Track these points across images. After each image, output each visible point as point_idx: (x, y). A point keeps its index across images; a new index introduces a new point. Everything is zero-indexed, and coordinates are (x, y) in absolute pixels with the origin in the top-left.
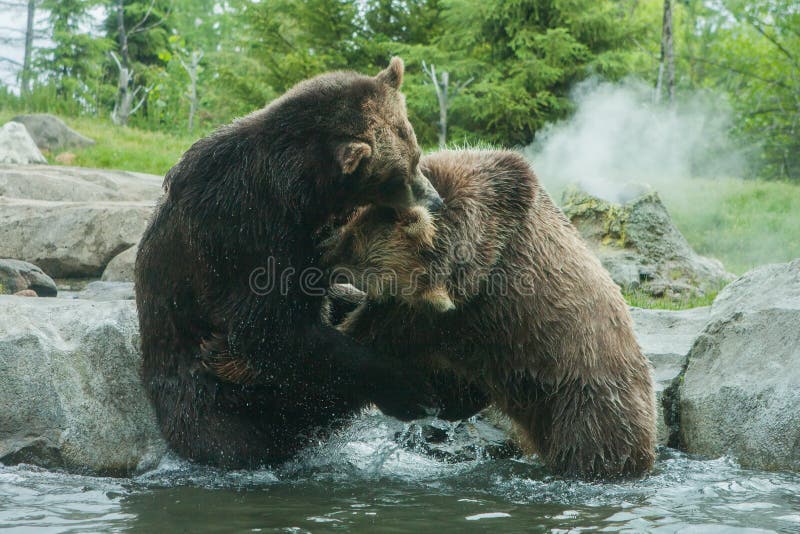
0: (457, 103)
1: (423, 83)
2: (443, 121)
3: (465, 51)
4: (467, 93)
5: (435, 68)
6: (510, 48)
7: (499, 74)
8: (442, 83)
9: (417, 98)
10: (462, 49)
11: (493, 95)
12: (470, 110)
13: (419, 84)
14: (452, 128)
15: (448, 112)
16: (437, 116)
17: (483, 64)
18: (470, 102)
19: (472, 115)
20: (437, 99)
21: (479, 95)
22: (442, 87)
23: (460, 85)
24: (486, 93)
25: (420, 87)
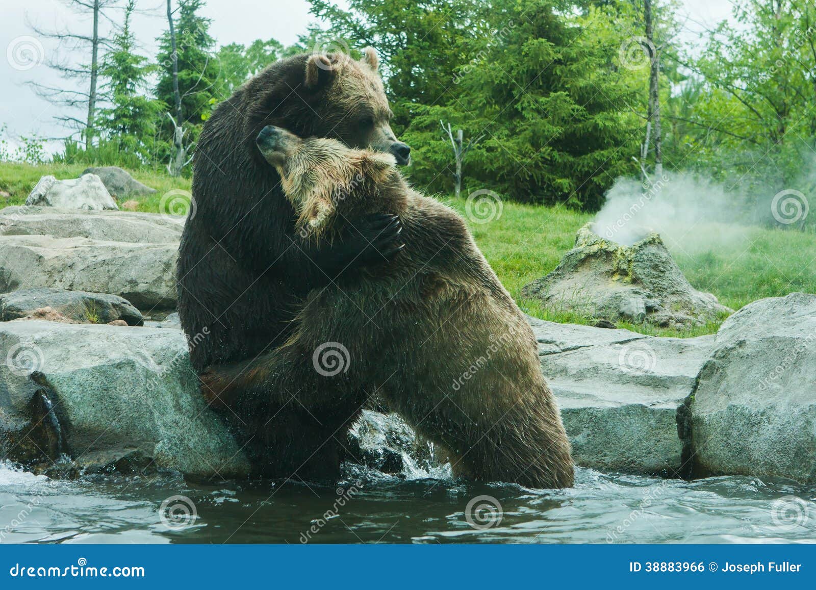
0: (471, 156)
1: (441, 139)
2: (459, 172)
3: (477, 112)
4: (479, 148)
5: (452, 126)
6: (517, 109)
7: (506, 132)
8: (457, 139)
9: (435, 152)
10: (475, 109)
11: (502, 150)
12: (483, 163)
13: (437, 140)
14: (467, 178)
15: (463, 164)
16: (454, 168)
17: (492, 122)
18: (482, 155)
19: (484, 168)
20: (454, 153)
21: (490, 149)
22: (458, 143)
23: (474, 142)
24: (496, 148)
25: (439, 142)
